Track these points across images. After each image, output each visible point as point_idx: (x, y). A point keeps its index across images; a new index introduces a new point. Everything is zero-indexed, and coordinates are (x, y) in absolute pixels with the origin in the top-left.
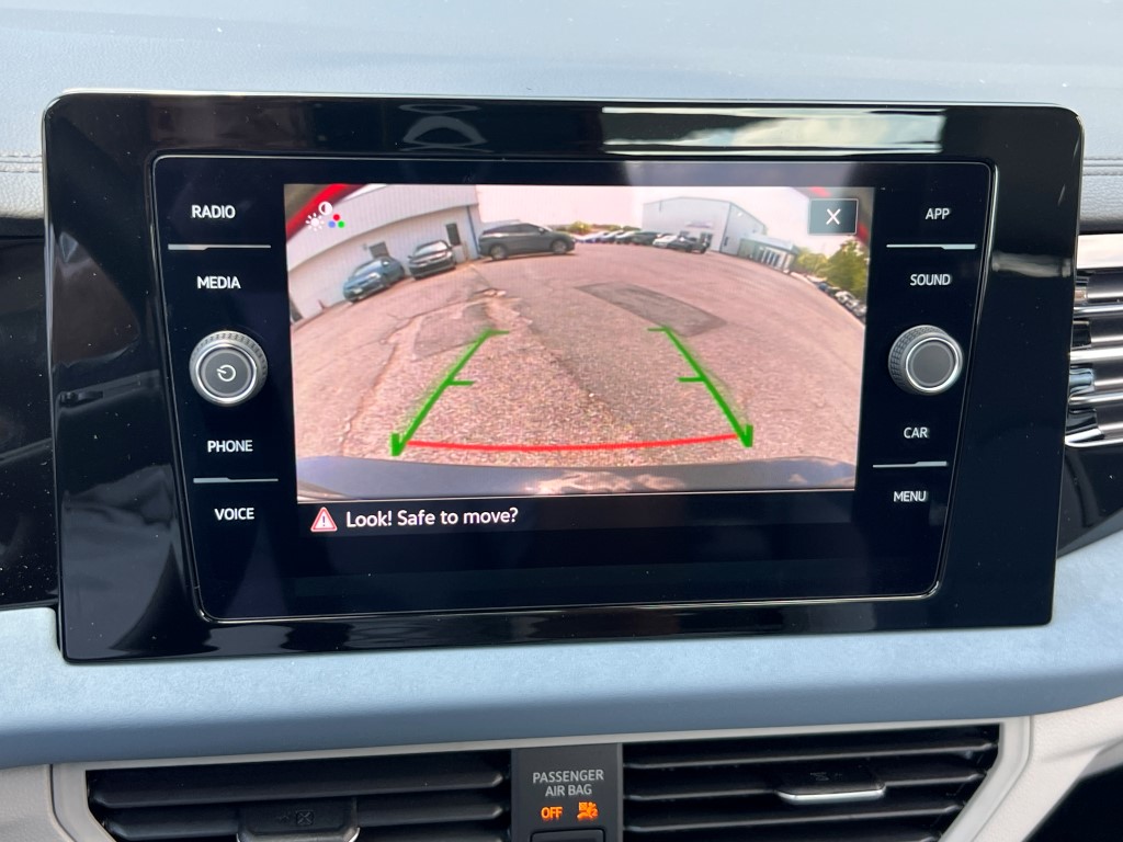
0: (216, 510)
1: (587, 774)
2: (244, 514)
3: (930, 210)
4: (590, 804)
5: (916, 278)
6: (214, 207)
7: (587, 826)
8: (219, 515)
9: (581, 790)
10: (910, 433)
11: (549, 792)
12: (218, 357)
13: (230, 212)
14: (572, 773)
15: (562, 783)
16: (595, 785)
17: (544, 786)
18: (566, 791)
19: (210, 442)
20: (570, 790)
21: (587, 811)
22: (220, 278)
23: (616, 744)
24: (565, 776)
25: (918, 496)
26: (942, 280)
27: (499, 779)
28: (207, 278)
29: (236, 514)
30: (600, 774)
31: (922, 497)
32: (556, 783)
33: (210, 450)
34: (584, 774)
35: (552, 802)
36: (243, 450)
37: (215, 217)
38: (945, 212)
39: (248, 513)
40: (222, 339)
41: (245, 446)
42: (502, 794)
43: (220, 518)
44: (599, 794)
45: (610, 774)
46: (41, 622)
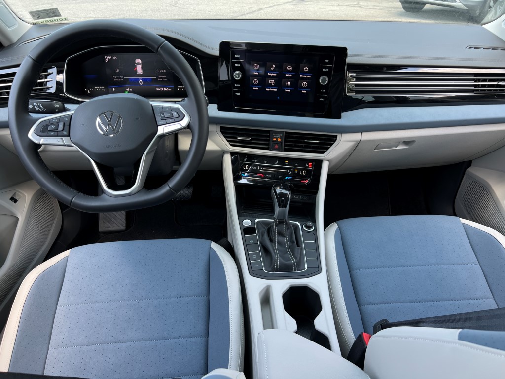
1: (280, 135)
2: (239, 94)
5: (323, 69)
7: (279, 141)
8: (236, 94)
9: (279, 137)
10: (322, 91)
12: (237, 74)
13: (240, 56)
14: (278, 134)
17: (274, 136)
20: (277, 137)
21: (279, 140)
23: (284, 131)
25: (323, 99)
26: (327, 70)
27: (269, 134)
28: (236, 64)
32: (276, 135)
33: (235, 86)
35: (275, 138)
38: (328, 61)
40: (237, 72)
41: (239, 86)
42: (269, 136)
44: (281, 138)
45: (283, 135)
46: (216, 106)
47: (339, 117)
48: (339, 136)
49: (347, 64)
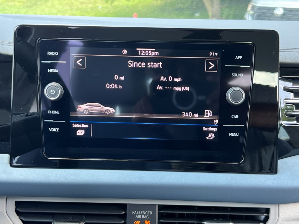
0: (50, 129)
1: (147, 212)
2: (56, 130)
3: (237, 56)
4: (148, 221)
5: (233, 74)
6: (53, 52)
8: (51, 130)
9: (145, 217)
10: (233, 117)
11: (137, 217)
12: (51, 88)
13: (57, 53)
14: (143, 212)
15: (140, 214)
16: (150, 216)
17: (136, 215)
18: (141, 217)
19: (49, 111)
20: (142, 217)
21: (147, 223)
22: (53, 70)
23: (156, 205)
24: (141, 212)
25: (236, 135)
26: (241, 75)
27: (124, 213)
28: (50, 70)
29: (54, 130)
30: (151, 213)
31: (237, 135)
32: (139, 214)
33: (49, 113)
34: (146, 212)
35: (137, 220)
36: (57, 113)
37: (53, 55)
38: (241, 57)
39: (57, 130)
40: (52, 84)
41: (57, 112)
42: (124, 217)
43: (50, 131)
44: (151, 219)
45: (154, 213)
46: (6, 157)
47: (273, 170)
48: (273, 209)
49: (280, 64)
